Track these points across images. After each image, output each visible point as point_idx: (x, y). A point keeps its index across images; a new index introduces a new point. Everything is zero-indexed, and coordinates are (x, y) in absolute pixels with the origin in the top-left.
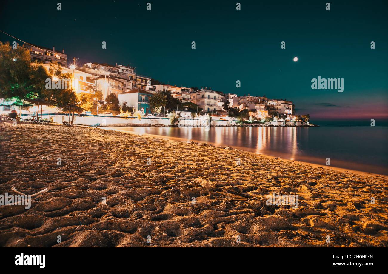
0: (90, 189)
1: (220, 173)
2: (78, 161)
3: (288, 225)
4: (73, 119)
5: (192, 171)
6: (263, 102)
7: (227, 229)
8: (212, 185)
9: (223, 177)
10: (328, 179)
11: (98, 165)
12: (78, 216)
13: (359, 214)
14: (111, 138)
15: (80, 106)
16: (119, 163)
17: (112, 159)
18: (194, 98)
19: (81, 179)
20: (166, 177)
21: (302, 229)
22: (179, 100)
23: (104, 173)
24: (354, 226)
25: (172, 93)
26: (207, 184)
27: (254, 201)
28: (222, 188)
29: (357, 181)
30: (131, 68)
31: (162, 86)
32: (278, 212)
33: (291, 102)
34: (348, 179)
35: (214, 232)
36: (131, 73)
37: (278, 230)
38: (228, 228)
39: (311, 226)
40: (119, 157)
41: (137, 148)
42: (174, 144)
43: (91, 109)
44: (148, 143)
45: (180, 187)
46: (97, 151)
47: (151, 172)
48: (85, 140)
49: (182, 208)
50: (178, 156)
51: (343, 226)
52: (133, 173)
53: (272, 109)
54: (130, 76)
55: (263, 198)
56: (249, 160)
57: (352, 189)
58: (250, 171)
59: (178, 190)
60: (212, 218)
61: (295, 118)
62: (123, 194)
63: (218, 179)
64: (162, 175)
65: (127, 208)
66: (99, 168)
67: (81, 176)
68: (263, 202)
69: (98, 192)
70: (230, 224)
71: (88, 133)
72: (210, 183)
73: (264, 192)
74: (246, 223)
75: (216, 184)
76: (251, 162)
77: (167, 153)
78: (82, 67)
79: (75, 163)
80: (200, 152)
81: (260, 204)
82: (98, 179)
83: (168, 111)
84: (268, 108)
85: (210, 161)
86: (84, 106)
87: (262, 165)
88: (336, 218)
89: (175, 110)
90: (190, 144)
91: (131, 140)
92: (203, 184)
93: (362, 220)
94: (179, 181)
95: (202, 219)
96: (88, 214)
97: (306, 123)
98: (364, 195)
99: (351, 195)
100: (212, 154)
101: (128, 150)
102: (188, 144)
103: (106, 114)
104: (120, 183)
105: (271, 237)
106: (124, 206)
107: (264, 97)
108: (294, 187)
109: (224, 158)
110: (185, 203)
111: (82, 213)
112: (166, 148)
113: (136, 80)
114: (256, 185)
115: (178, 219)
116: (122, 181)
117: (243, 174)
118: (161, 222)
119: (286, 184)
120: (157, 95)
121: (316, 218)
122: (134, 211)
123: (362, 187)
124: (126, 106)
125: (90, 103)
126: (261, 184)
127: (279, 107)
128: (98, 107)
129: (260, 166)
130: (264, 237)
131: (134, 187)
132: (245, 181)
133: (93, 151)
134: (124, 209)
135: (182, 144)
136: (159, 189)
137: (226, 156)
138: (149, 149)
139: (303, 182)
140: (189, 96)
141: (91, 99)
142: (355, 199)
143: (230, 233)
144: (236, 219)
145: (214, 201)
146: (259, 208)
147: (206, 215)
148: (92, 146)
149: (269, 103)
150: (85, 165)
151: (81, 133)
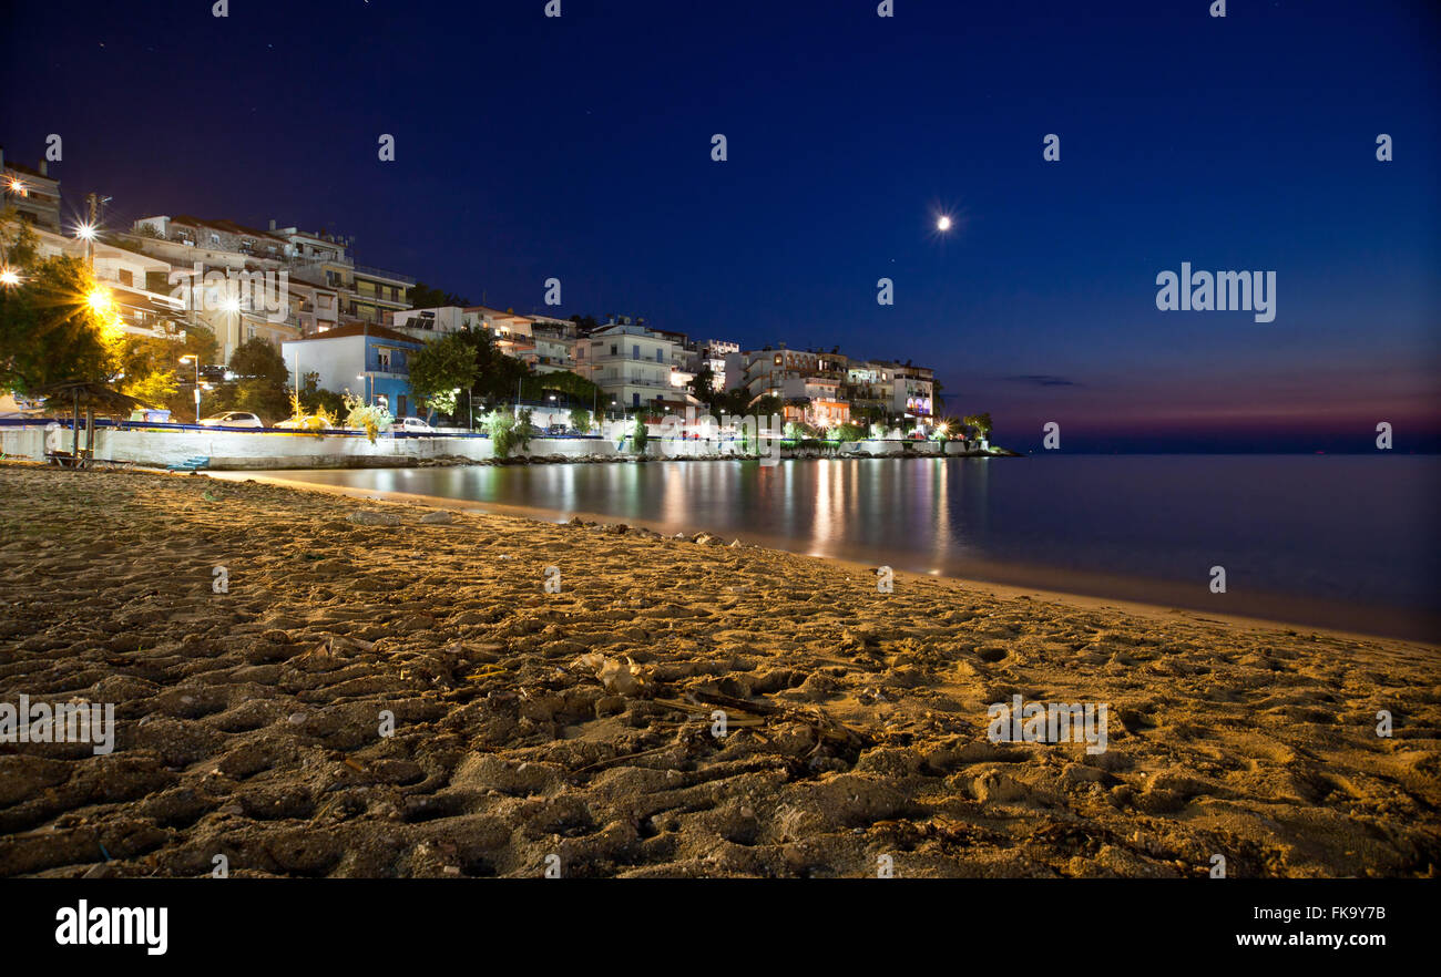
0: (152, 715)
1: (671, 632)
2: (107, 608)
3: (902, 802)
4: (90, 442)
5: (567, 629)
6: (834, 370)
7: (688, 832)
8: (639, 676)
9: (683, 646)
10: (1044, 635)
11: (192, 621)
12: (94, 826)
13: (1134, 750)
14: (254, 513)
15: (120, 389)
16: (281, 607)
17: (251, 593)
18: (583, 358)
19: (115, 679)
20: (466, 654)
21: (949, 811)
22: (523, 363)
23: (217, 652)
24: (1115, 789)
25: (497, 339)
26: (621, 674)
27: (787, 725)
28: (678, 687)
29: (1134, 637)
30: (333, 239)
31: (459, 310)
32: (869, 760)
33: (929, 371)
34: (1106, 633)
35: (638, 845)
36: (336, 260)
37: (866, 823)
38: (691, 826)
39: (976, 799)
40: (283, 586)
41: (359, 550)
42: (505, 530)
43: (169, 401)
44: (404, 528)
45: (518, 688)
46: (193, 565)
47: (409, 638)
48: (140, 523)
49: (524, 766)
50: (517, 573)
51: (1082, 791)
52: (335, 644)
53: (863, 396)
54: (329, 273)
55: (824, 712)
56: (782, 580)
57: (1120, 666)
58: (781, 619)
59: (508, 701)
60: (634, 797)
61: (942, 429)
62: (293, 728)
63: (665, 652)
64: (453, 649)
65: (305, 781)
66: (197, 630)
67: (117, 666)
68: (821, 725)
69: (185, 727)
70: (700, 813)
71: (156, 497)
72: (634, 669)
73: (825, 691)
74: (756, 805)
75: (656, 671)
76: (787, 587)
77: (475, 564)
78: (128, 232)
79: (94, 615)
80: (603, 558)
81: (807, 735)
82: (188, 674)
83: (482, 408)
84: (849, 393)
85: (637, 590)
86: (140, 389)
87: (827, 596)
88: (1061, 766)
89: (510, 403)
90: (566, 530)
91: (335, 519)
92: (608, 674)
93: (1143, 768)
94: (517, 666)
95: (598, 803)
96: (138, 816)
97: (979, 443)
98: (1153, 683)
99: (1113, 685)
100: (645, 562)
101: (321, 557)
102: (560, 526)
103: (234, 418)
104: (283, 688)
105: (841, 848)
106: (292, 775)
107: (834, 352)
108: (930, 671)
109: (688, 578)
110: (536, 748)
111: (113, 811)
112: (474, 547)
113: (353, 287)
114: (799, 668)
115: (505, 807)
116: (292, 678)
117: (757, 630)
118: (440, 824)
119: (904, 660)
120: (438, 347)
121: (994, 771)
122: (334, 789)
123: (1150, 659)
124: (318, 388)
125: (163, 378)
126: (818, 664)
127: (889, 389)
128: (197, 392)
129: (818, 601)
130: (817, 850)
131: (338, 699)
132: (760, 658)
133: (171, 567)
134: (291, 785)
135: (535, 529)
136: (439, 699)
137: (698, 569)
138: (406, 552)
139: (961, 649)
140: (564, 348)
141: (168, 359)
142: (1127, 699)
143: (696, 846)
144: (723, 796)
145: (643, 733)
146: (804, 750)
147: (610, 786)
148: (168, 547)
149: (854, 376)
150: (135, 624)
151: (125, 494)
